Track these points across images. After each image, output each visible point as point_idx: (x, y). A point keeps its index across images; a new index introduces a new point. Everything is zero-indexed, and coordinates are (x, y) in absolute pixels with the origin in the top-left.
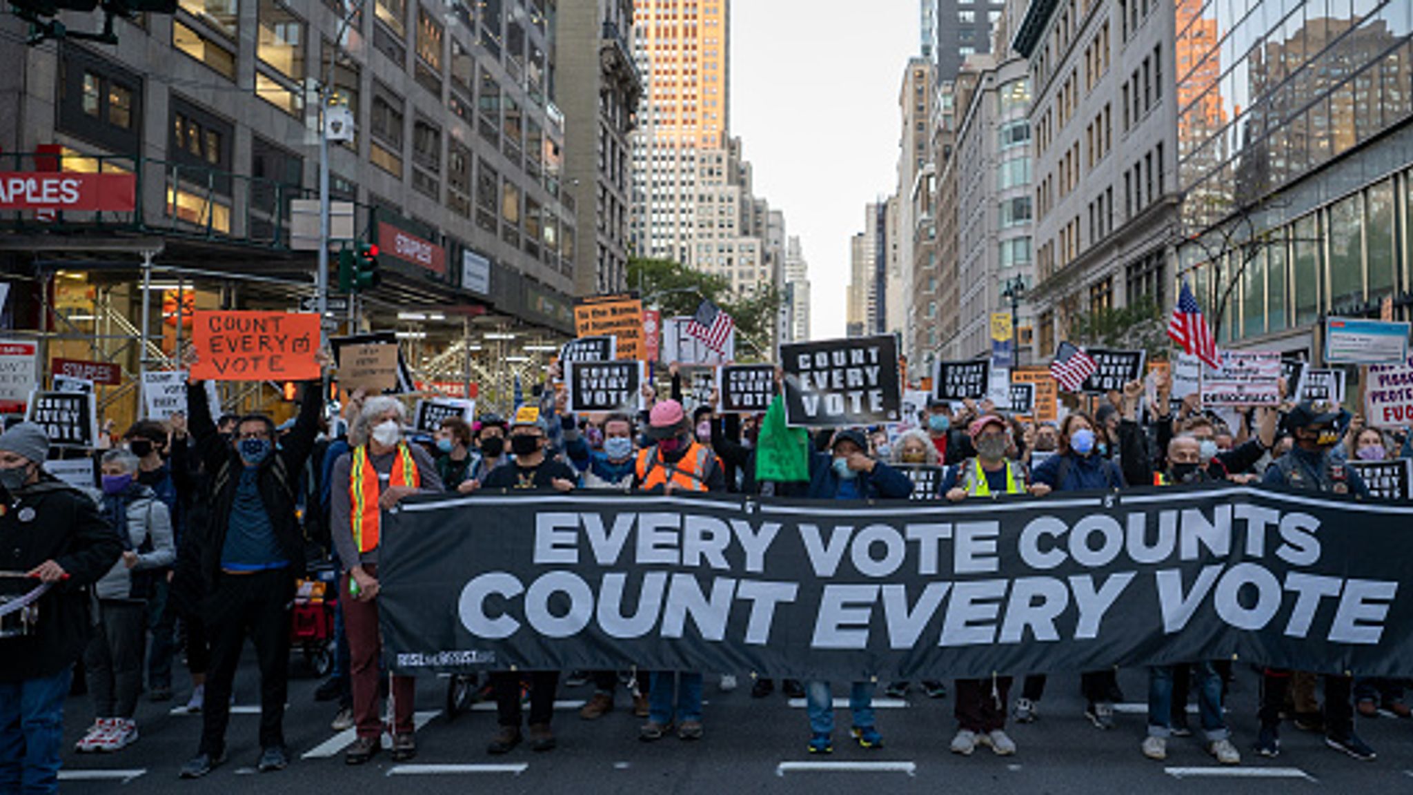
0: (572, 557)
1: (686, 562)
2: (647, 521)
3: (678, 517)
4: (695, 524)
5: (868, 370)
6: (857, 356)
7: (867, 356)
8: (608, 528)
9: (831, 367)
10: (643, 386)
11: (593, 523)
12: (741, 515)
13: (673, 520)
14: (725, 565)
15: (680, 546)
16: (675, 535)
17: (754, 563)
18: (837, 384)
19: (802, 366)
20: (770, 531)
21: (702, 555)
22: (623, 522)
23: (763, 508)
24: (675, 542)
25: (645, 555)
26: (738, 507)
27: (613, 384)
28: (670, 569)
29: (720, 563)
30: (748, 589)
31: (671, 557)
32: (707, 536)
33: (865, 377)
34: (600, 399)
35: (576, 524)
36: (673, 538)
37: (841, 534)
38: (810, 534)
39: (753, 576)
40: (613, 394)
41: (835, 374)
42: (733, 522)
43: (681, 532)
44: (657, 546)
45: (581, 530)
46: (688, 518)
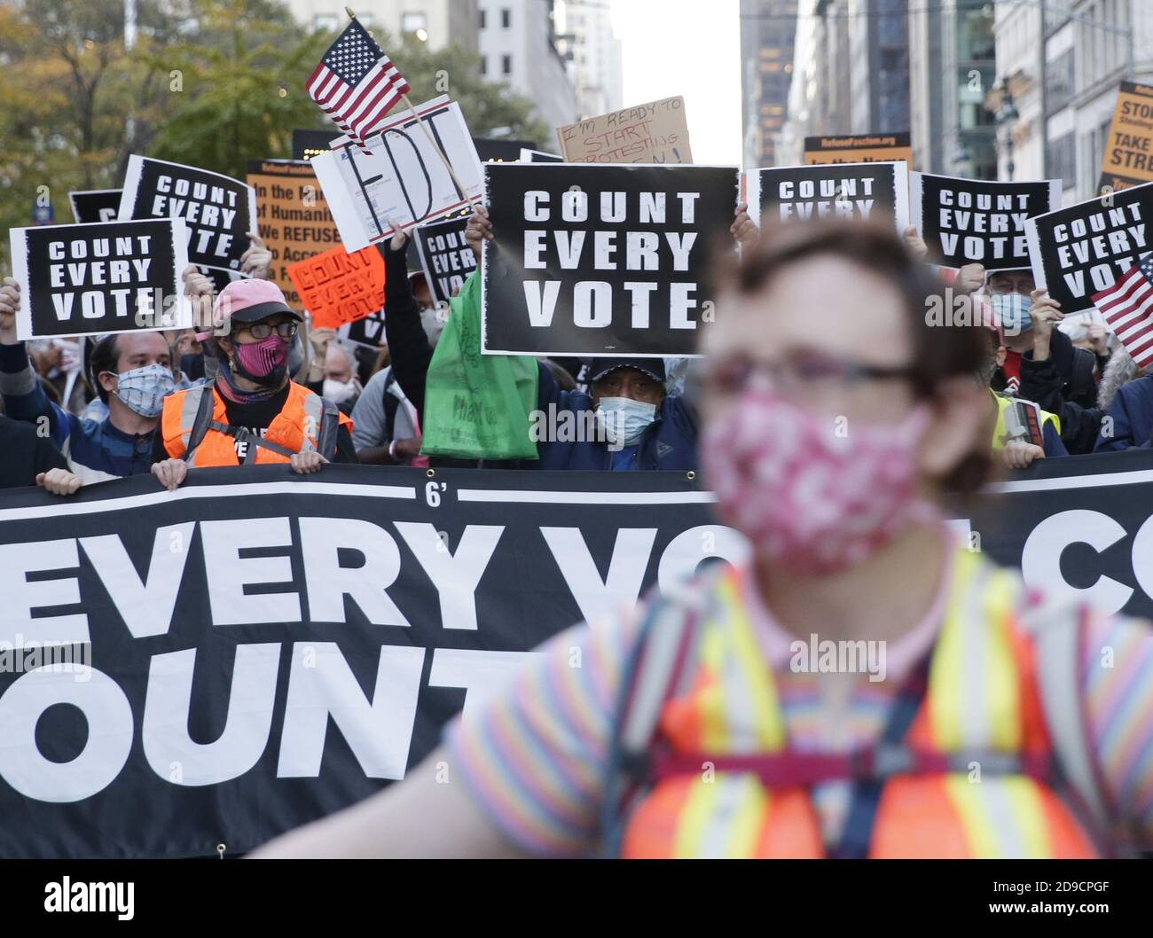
0: (77, 630)
1: (315, 617)
2: (222, 537)
3: (284, 522)
4: (321, 536)
5: (672, 238)
6: (653, 207)
7: (674, 208)
8: (141, 558)
9: (594, 223)
10: (185, 278)
11: (108, 553)
12: (416, 511)
13: (274, 531)
14: (395, 618)
15: (298, 584)
16: (286, 561)
17: (459, 611)
18: (602, 262)
19: (530, 214)
20: (482, 541)
21: (348, 600)
22: (172, 542)
23: (464, 495)
24: (287, 577)
25: (227, 608)
26: (408, 493)
27: (119, 272)
28: (286, 635)
29: (384, 613)
30: (451, 668)
31: (284, 609)
32: (351, 559)
33: (665, 253)
34: (94, 306)
35: (74, 563)
36: (280, 569)
37: (633, 544)
38: (566, 545)
39: (461, 640)
40: (121, 296)
41: (602, 240)
42: (402, 527)
43: (294, 552)
44: (250, 589)
45: (85, 573)
46: (304, 522)
